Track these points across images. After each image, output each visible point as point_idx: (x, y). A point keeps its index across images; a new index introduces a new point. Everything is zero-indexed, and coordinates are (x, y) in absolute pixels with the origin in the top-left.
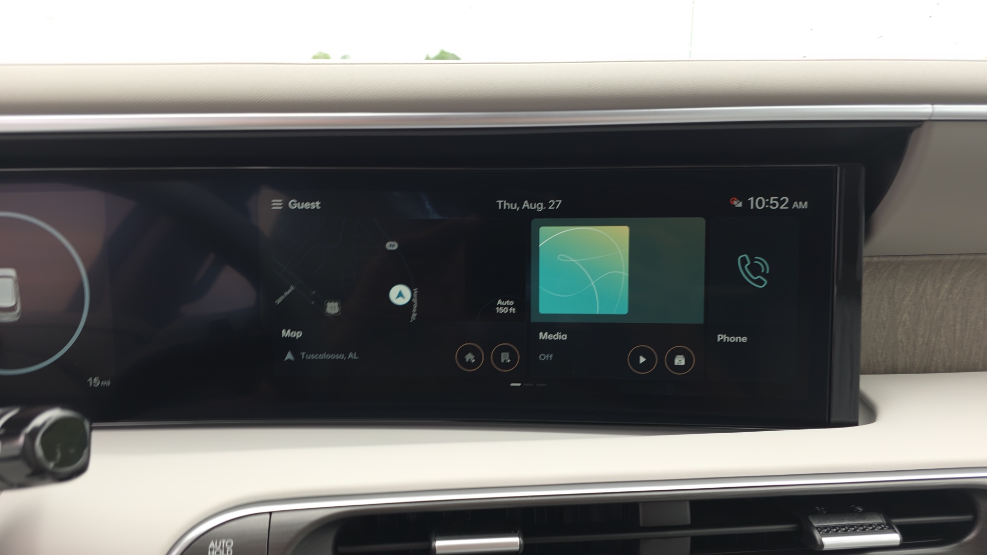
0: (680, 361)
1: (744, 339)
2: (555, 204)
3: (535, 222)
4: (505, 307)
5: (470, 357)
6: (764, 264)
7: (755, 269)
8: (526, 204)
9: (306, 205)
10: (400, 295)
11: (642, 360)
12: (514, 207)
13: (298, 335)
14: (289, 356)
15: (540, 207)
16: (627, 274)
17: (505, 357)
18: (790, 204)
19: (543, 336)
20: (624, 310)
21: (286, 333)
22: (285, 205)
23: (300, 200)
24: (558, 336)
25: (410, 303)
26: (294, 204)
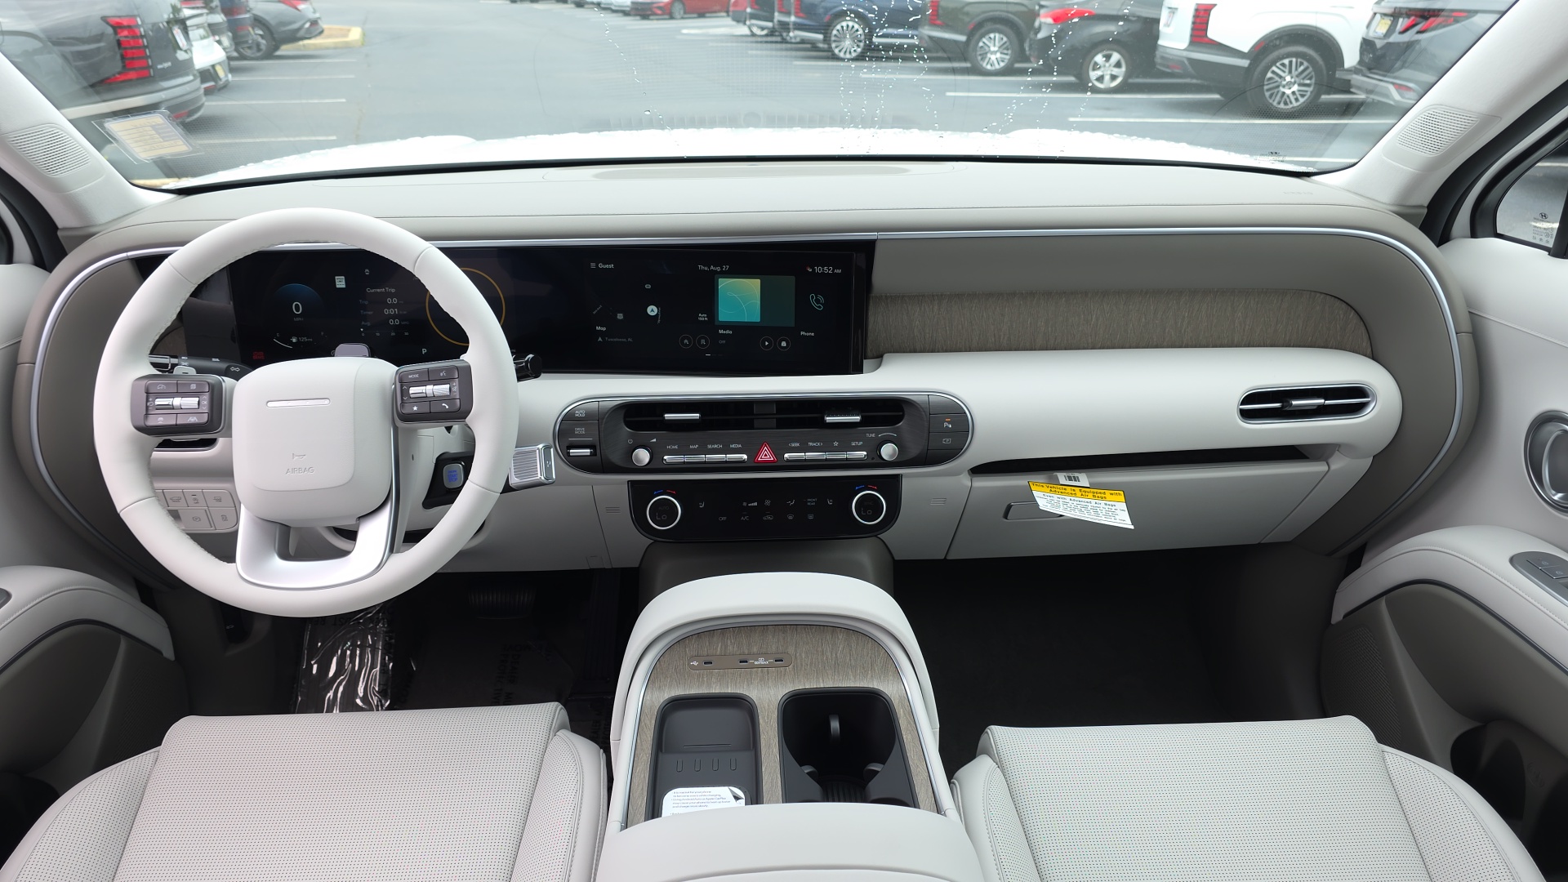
0: (784, 344)
1: (813, 334)
2: (726, 268)
3: (716, 276)
4: (703, 317)
5: (686, 341)
6: (820, 297)
7: (818, 301)
8: (712, 267)
9: (607, 266)
10: (652, 310)
11: (767, 343)
12: (706, 269)
13: (604, 329)
14: (600, 339)
15: (718, 269)
16: (759, 302)
17: (703, 342)
18: (833, 271)
19: (721, 332)
20: (759, 320)
21: (598, 328)
22: (597, 265)
23: (604, 264)
24: (728, 332)
25: (657, 314)
26: (601, 266)
